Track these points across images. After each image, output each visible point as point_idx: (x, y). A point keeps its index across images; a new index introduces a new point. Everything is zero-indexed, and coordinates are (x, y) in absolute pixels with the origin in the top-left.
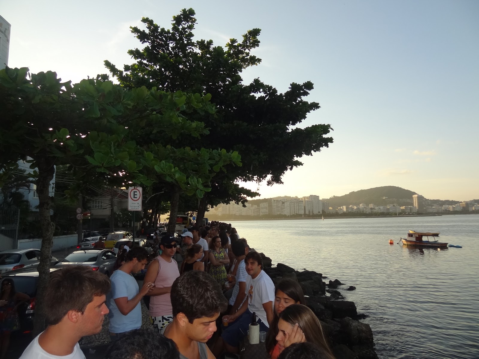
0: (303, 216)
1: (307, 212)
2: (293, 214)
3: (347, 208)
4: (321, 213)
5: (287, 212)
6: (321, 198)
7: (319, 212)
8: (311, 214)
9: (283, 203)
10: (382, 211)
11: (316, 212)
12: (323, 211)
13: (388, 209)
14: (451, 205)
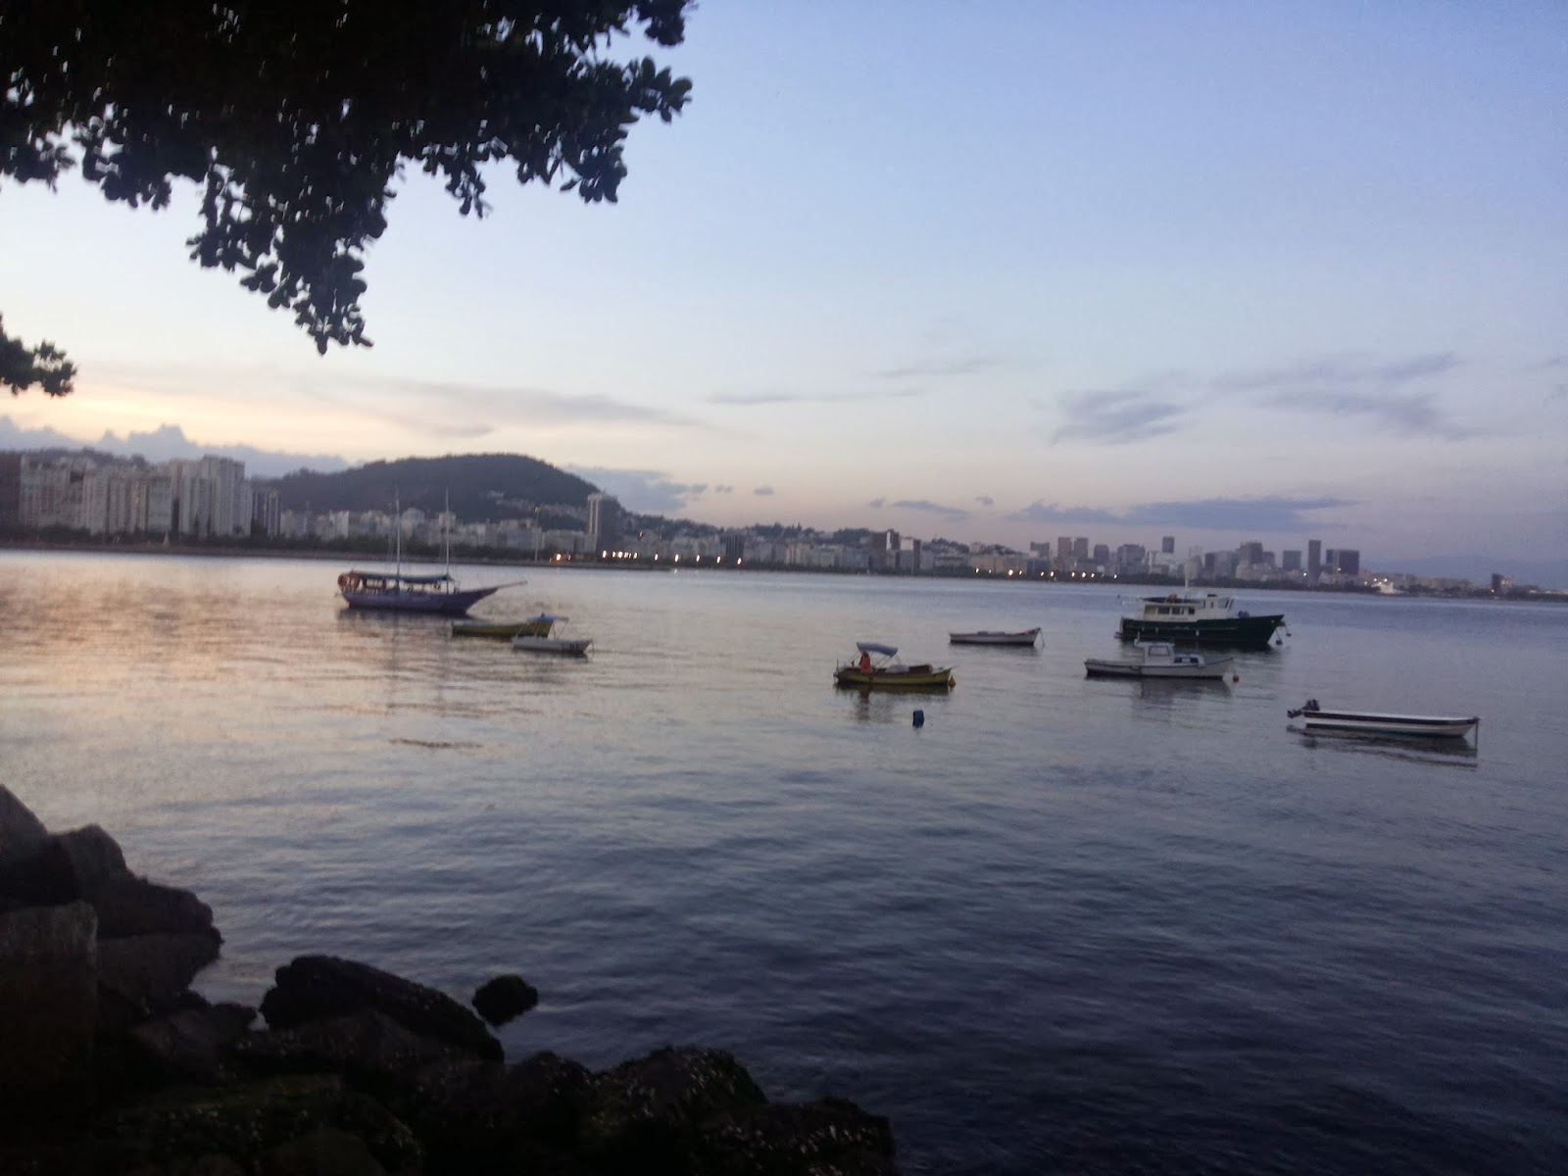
0: (166, 539)
1: (185, 526)
2: (122, 525)
3: (351, 521)
4: (247, 530)
5: (90, 517)
6: (248, 474)
7: (238, 529)
8: (203, 534)
9: (77, 477)
10: (481, 543)
11: (223, 526)
12: (256, 527)
13: (503, 537)
14: (696, 536)
